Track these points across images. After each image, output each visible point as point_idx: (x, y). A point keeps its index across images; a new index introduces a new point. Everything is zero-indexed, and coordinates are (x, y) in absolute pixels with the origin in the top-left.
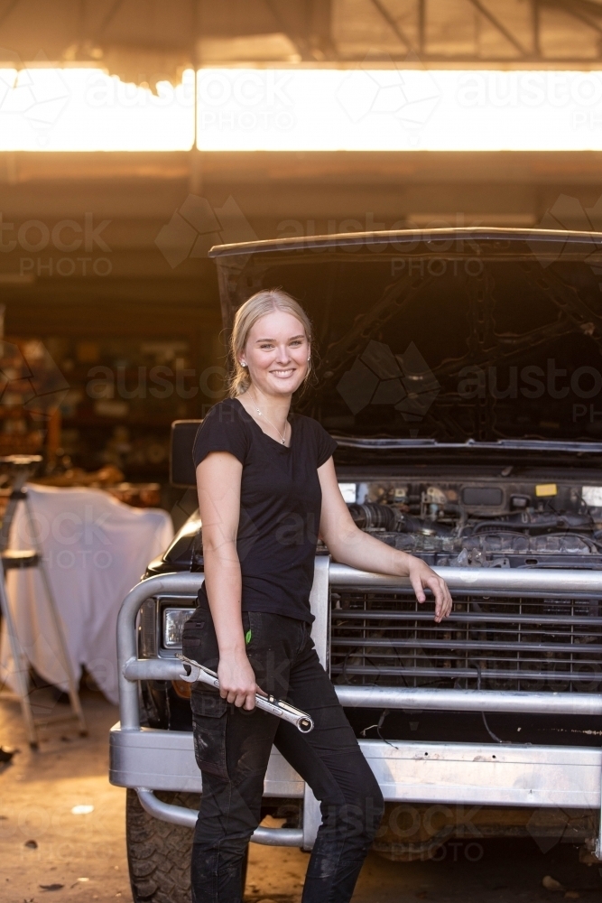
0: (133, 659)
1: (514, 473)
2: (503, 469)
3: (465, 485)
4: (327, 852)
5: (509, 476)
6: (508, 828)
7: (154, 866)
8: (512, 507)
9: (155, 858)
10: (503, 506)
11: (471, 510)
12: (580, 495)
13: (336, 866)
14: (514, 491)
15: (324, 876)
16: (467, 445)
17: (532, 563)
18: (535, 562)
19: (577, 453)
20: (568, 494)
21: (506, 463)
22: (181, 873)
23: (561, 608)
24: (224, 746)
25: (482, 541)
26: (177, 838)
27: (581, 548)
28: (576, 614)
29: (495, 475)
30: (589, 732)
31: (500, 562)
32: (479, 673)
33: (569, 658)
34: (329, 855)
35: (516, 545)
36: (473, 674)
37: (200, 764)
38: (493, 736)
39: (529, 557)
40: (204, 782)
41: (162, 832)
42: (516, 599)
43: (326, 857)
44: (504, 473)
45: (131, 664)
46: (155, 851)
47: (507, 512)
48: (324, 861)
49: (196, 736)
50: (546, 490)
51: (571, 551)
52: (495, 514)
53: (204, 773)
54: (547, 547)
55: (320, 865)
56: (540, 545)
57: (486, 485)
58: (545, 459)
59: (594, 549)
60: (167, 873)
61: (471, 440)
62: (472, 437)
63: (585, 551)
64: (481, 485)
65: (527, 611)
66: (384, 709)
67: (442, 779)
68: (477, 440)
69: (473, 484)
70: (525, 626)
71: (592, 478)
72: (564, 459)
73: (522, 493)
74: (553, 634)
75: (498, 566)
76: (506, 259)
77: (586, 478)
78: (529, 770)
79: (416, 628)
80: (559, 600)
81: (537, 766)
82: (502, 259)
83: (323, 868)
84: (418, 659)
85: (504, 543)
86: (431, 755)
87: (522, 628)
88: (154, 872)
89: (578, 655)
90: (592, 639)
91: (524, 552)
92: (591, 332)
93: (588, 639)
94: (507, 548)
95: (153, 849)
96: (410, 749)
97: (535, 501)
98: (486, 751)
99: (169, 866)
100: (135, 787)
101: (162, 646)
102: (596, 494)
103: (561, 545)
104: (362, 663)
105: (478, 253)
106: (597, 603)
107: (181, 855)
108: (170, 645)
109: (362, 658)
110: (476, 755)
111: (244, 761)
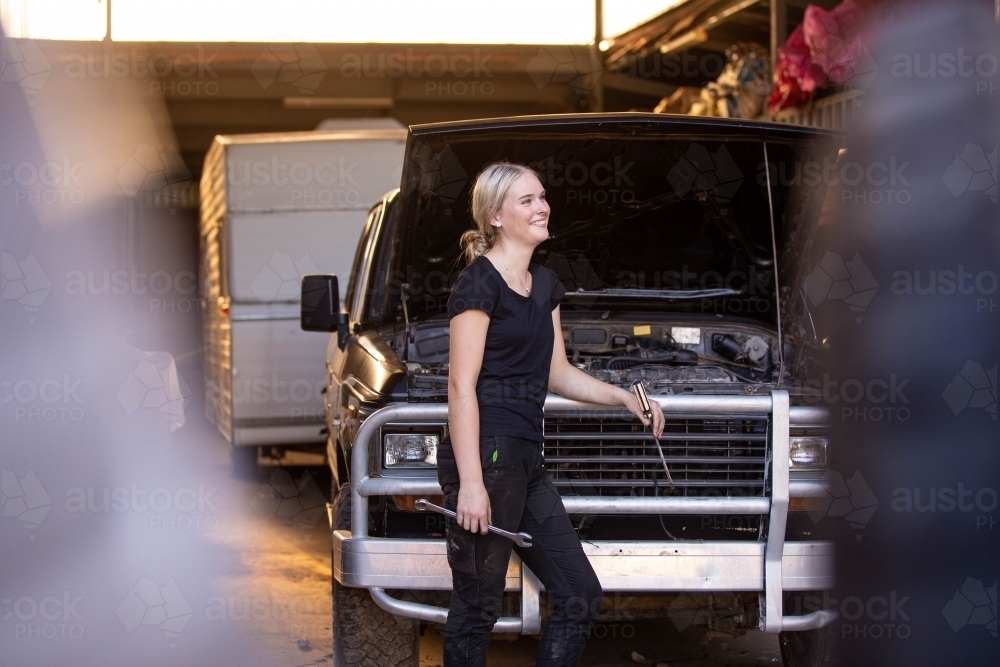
0: (366, 478)
1: (611, 317)
2: (602, 313)
3: (575, 327)
4: (557, 636)
5: (607, 319)
6: (646, 611)
7: (364, 654)
8: (614, 345)
9: (366, 647)
10: (607, 344)
11: (581, 348)
12: (669, 336)
13: (564, 648)
14: (616, 331)
15: (554, 656)
16: (577, 293)
17: (689, 390)
18: (691, 389)
19: (669, 299)
20: (661, 334)
21: (605, 308)
22: (387, 658)
23: (712, 427)
24: (473, 548)
26: (385, 630)
27: (724, 377)
28: (731, 432)
29: (595, 319)
30: (740, 529)
31: (665, 390)
32: (656, 482)
33: (726, 469)
34: (559, 639)
35: (671, 376)
36: (650, 483)
37: (452, 564)
38: (669, 534)
39: (686, 386)
40: (455, 581)
41: (372, 625)
42: (683, 421)
43: (555, 641)
44: (604, 317)
45: (365, 483)
46: (366, 641)
47: (609, 350)
48: (554, 644)
49: (449, 542)
50: (642, 330)
51: (716, 380)
52: (601, 351)
53: (455, 573)
54: (697, 378)
55: (550, 648)
56: (691, 376)
57: (593, 327)
58: (641, 304)
59: (735, 379)
60: (375, 660)
61: (581, 290)
62: (582, 287)
63: (728, 380)
64: (588, 327)
65: (693, 430)
66: (583, 515)
67: (634, 571)
68: (586, 289)
69: (582, 326)
70: (692, 443)
71: (680, 320)
72: (657, 304)
73: (622, 333)
74: (715, 448)
75: (664, 394)
76: (654, 139)
77: (675, 320)
78: (704, 561)
79: (601, 447)
80: (710, 420)
81: (712, 558)
82: (650, 139)
83: (554, 650)
84: (603, 473)
85: (661, 374)
86: (625, 552)
87: (689, 445)
88: (364, 659)
89: (733, 466)
90: (739, 452)
91: (679, 381)
92: (704, 199)
93: (736, 453)
94: (664, 378)
95: (363, 639)
96: (607, 547)
97: (633, 339)
98: (669, 547)
99: (377, 653)
100: (369, 587)
101: (383, 467)
102: (683, 333)
103: (708, 375)
104: (555, 477)
105: (634, 133)
106: (741, 422)
107: (387, 644)
108: (389, 466)
109: (555, 473)
110: (662, 550)
111: (490, 561)
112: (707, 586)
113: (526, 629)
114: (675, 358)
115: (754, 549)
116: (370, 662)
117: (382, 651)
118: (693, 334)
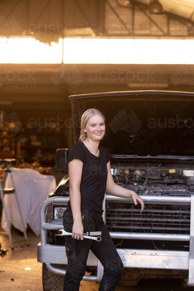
0: (45, 223)
1: (162, 166)
2: (159, 165)
3: (147, 169)
4: (106, 282)
5: (160, 167)
7: (51, 287)
8: (161, 176)
9: (51, 284)
10: (159, 176)
11: (149, 177)
12: (182, 173)
13: (109, 286)
14: (162, 171)
15: (105, 289)
16: (148, 157)
18: (169, 194)
20: (179, 172)
21: (160, 163)
22: (59, 289)
23: (177, 208)
24: (75, 250)
25: (152, 187)
26: (58, 278)
27: (183, 189)
28: (181, 210)
29: (156, 166)
30: (185, 246)
32: (152, 228)
33: (179, 223)
34: (107, 283)
35: (163, 188)
36: (150, 228)
37: (67, 256)
38: (156, 247)
39: (167, 192)
40: (68, 262)
41: (53, 276)
42: (163, 205)
43: (106, 284)
44: (159, 166)
45: (44, 225)
46: (51, 282)
47: (160, 178)
49: (66, 247)
50: (172, 171)
51: (180, 190)
52: (156, 178)
54: (173, 189)
55: (104, 286)
56: (170, 189)
57: (154, 169)
58: (172, 161)
59: (187, 190)
60: (55, 289)
62: (149, 155)
64: (152, 169)
65: (166, 209)
66: (122, 239)
67: (140, 260)
68: (151, 155)
69: (150, 169)
71: (186, 167)
73: (165, 172)
74: (174, 216)
75: (158, 195)
76: (160, 100)
77: (184, 167)
78: (167, 258)
79: (132, 214)
80: (176, 205)
81: (169, 257)
82: (159, 100)
83: (105, 287)
85: (159, 188)
86: (137, 253)
87: (165, 214)
88: (51, 289)
89: (182, 223)
91: (165, 190)
93: (185, 218)
94: (160, 189)
96: (130, 252)
97: (169, 174)
98: (154, 252)
99: (55, 287)
100: (46, 263)
101: (54, 219)
102: (187, 172)
103: (177, 188)
104: (115, 225)
105: (152, 98)
106: (188, 206)
107: (59, 284)
108: (56, 219)
109: (115, 223)
110: (150, 253)
111: (80, 255)
112: (167, 267)
113: (99, 281)
114: (177, 181)
115: (185, 254)
116: (53, 290)
117: (57, 286)
118: (191, 173)
